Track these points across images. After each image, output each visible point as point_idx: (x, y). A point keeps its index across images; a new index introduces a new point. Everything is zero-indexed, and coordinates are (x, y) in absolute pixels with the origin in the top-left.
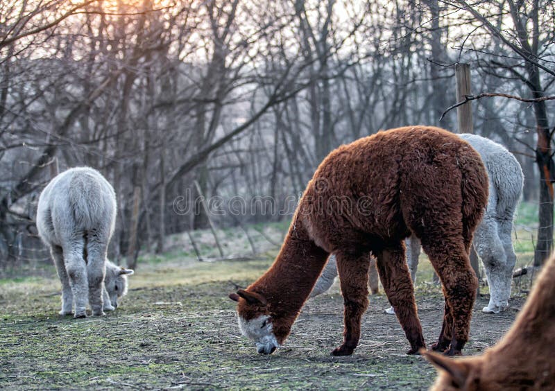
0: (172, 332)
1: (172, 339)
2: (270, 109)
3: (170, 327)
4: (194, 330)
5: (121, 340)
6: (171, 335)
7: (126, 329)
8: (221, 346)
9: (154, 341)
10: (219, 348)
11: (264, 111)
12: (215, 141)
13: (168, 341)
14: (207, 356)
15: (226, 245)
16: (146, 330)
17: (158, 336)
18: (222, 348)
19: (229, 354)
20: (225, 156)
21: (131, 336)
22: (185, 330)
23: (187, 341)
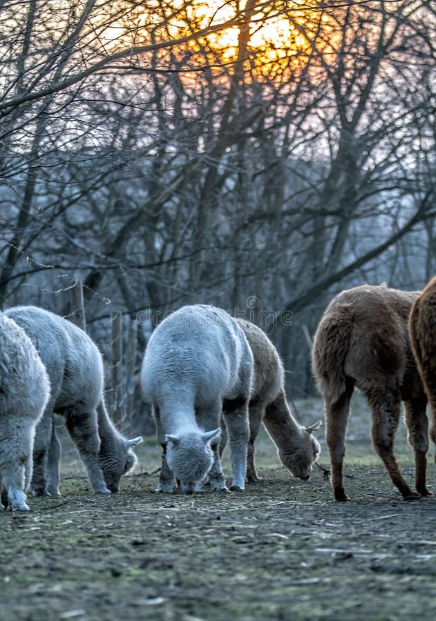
0: (189, 527)
1: (184, 537)
2: (420, 226)
3: (188, 520)
4: (222, 526)
5: (109, 536)
6: (184, 530)
7: (123, 521)
8: (250, 547)
9: (157, 539)
10: (245, 550)
11: (408, 228)
12: (340, 268)
13: (178, 540)
14: (222, 560)
16: (150, 523)
17: (165, 532)
18: (251, 551)
19: (257, 559)
21: (127, 531)
22: (210, 524)
23: (206, 540)
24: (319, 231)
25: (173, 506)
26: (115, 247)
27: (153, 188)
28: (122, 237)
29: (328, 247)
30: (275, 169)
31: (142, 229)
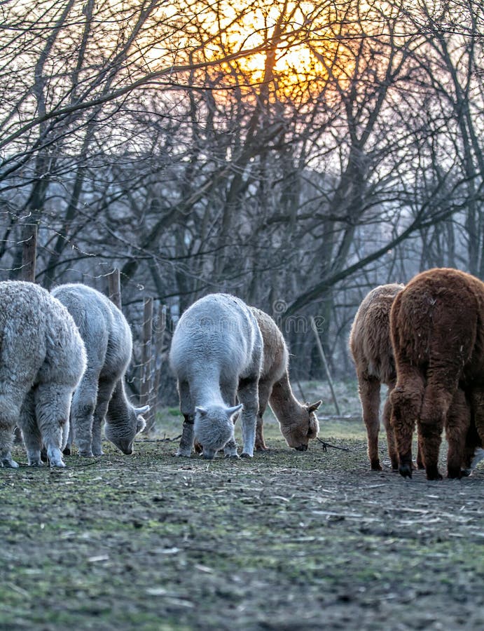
0: (203, 487)
1: (198, 496)
2: (415, 233)
3: (203, 482)
4: (232, 487)
5: (133, 492)
6: (199, 490)
7: (146, 479)
8: (256, 507)
9: (175, 496)
10: (251, 510)
11: (406, 235)
12: (345, 268)
13: (193, 498)
14: (230, 518)
15: (346, 401)
16: (170, 483)
17: (182, 491)
18: (256, 510)
19: (261, 518)
20: (356, 290)
21: (149, 488)
22: (222, 486)
23: (217, 500)
24: (328, 234)
25: (190, 469)
26: (149, 240)
27: (185, 190)
28: (157, 231)
29: (336, 249)
30: (292, 179)
31: (174, 226)
